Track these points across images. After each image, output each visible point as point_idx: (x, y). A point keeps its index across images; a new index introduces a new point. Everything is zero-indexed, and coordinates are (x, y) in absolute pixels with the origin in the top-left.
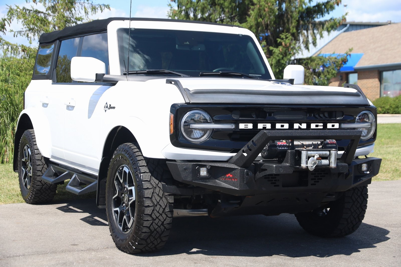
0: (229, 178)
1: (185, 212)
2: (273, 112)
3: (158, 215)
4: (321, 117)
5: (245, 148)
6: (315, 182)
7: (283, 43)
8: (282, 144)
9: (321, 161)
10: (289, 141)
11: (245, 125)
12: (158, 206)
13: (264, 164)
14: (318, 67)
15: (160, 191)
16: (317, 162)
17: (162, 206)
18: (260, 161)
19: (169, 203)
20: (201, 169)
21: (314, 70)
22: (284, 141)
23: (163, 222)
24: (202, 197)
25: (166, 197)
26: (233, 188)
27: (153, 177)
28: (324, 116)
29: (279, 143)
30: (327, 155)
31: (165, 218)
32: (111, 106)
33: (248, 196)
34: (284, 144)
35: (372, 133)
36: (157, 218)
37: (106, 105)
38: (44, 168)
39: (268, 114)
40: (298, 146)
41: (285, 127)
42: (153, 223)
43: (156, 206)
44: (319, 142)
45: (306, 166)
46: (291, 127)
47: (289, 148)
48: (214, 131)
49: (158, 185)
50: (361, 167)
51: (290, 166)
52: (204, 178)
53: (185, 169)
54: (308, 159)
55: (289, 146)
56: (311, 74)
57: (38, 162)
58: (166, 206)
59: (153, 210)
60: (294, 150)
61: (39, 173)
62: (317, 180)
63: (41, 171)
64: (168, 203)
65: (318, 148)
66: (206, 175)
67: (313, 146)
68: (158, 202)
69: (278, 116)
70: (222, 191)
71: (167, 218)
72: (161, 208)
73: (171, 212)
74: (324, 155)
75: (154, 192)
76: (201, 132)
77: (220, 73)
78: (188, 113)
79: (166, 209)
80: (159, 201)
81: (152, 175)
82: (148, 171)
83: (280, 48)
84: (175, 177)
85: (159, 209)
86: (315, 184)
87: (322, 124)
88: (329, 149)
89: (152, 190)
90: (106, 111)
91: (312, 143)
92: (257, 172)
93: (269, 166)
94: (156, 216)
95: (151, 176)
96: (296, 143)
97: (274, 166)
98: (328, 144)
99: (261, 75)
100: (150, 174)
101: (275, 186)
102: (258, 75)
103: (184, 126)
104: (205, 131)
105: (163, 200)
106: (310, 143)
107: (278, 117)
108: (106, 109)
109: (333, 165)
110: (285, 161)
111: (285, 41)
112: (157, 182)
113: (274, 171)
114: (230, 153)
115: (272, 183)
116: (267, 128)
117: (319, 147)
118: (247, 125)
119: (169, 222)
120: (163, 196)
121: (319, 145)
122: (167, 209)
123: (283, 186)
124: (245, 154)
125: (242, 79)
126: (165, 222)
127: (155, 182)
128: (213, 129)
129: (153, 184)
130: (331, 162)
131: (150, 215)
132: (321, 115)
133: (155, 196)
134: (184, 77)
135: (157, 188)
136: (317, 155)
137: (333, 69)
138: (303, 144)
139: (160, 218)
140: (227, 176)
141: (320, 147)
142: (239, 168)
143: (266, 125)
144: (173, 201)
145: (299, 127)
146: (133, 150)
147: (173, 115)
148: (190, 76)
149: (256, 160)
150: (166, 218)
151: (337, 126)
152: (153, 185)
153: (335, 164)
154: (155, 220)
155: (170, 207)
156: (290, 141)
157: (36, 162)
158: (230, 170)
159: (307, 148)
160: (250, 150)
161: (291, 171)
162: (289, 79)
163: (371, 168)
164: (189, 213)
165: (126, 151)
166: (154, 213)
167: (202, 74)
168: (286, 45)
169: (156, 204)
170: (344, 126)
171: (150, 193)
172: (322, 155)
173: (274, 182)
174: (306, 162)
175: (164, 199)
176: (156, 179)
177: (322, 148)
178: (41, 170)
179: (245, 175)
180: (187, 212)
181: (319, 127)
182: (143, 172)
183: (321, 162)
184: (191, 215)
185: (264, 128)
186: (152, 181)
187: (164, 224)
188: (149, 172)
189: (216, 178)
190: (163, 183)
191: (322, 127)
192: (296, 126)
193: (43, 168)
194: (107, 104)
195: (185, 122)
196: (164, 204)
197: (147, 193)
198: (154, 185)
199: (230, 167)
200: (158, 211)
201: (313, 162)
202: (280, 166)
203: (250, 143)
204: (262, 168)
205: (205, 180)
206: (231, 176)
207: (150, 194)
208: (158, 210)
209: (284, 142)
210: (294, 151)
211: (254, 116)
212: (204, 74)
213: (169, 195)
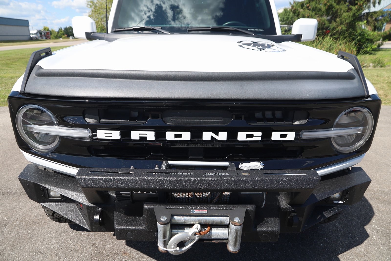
7: (359, 4)
30: (226, 223)
39: (150, 115)
45: (164, 250)
52: (55, 201)
56: (374, 20)
69: (171, 119)
83: (356, 7)
87: (260, 134)
99: (263, 30)
109: (231, 248)
111: (360, 2)
116: (148, 139)
118: (111, 133)
143: (145, 134)
145: (212, 138)
151: (291, 136)
163: (347, 196)
167: (190, 29)
168: (360, 4)
170: (307, 135)
181: (254, 139)
183: (210, 233)
185: (143, 139)
192: (207, 136)
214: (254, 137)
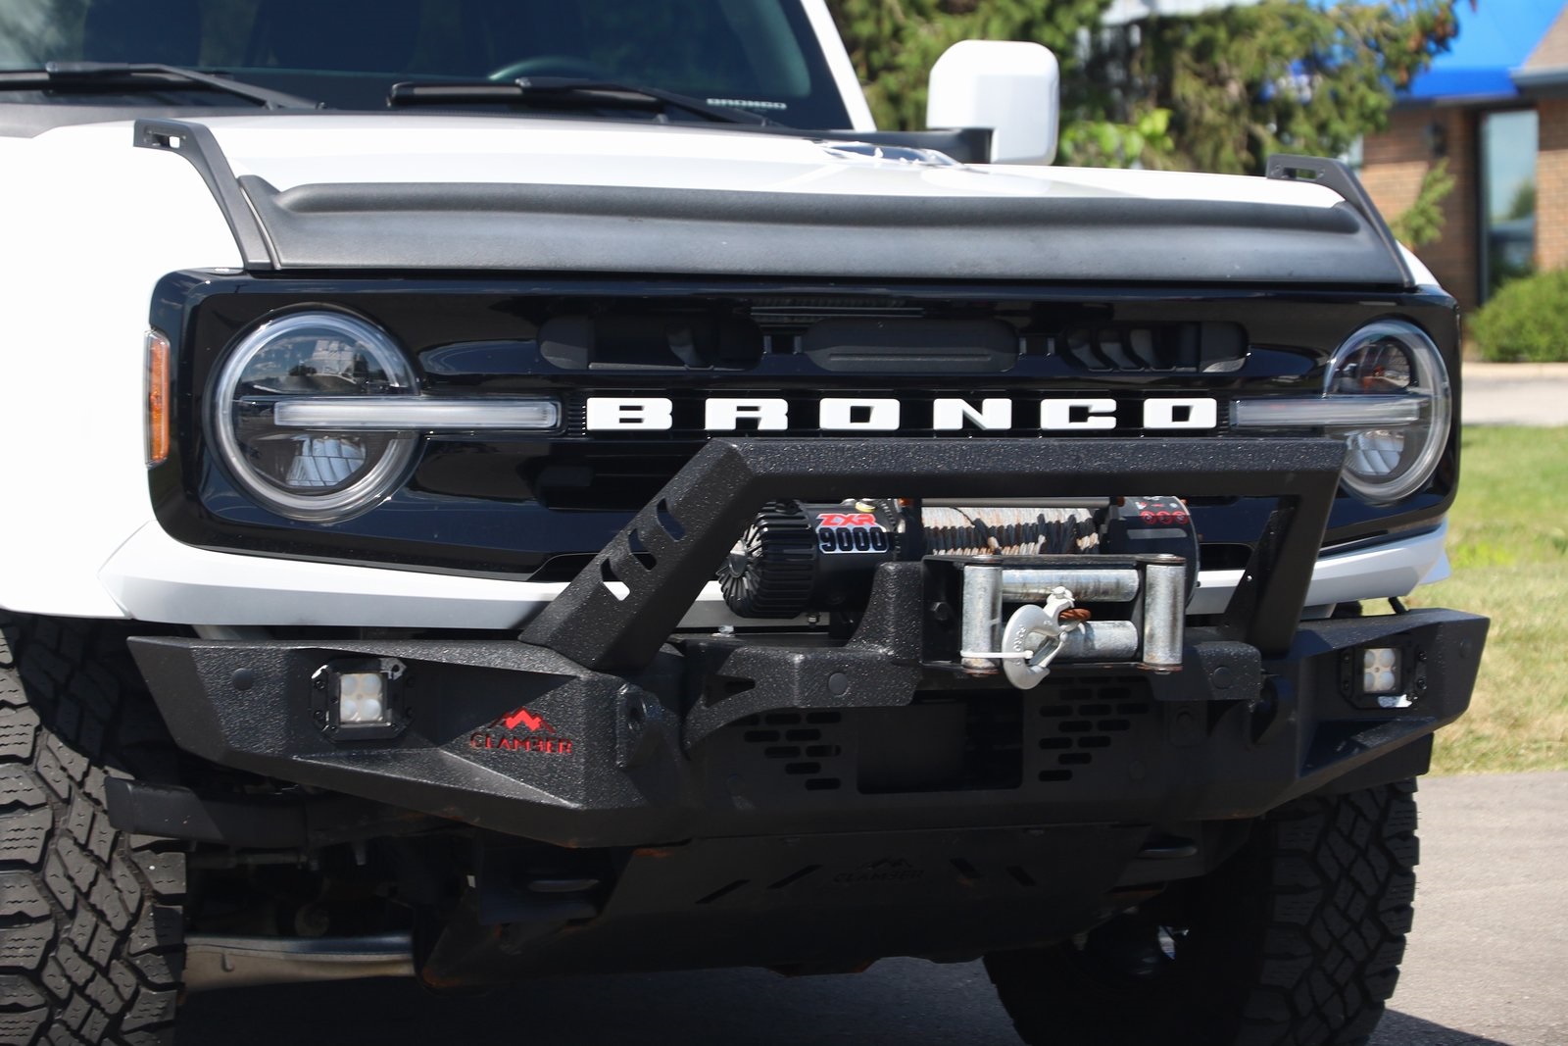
0: (523, 736)
1: (272, 955)
2: (802, 330)
3: (82, 972)
4: (1107, 362)
5: (614, 552)
6: (1063, 759)
8: (851, 527)
9: (1087, 626)
10: (891, 505)
11: (623, 408)
12: (86, 918)
13: (739, 650)
14: (1273, 67)
15: (96, 825)
16: (1063, 636)
17: (110, 917)
18: (716, 630)
19: (158, 896)
20: (348, 681)
21: (1254, 89)
22: (863, 506)
23: (116, 1020)
24: (361, 861)
25: (136, 857)
26: (547, 798)
27: (52, 736)
28: (1128, 351)
29: (830, 520)
30: (1128, 594)
31: (127, 993)
33: (645, 850)
34: (861, 522)
35: (1429, 457)
36: (78, 989)
39: (767, 340)
40: (950, 537)
41: (875, 423)
42: (50, 1021)
43: (72, 914)
44: (1083, 515)
45: (990, 660)
46: (916, 419)
47: (892, 548)
48: (429, 446)
49: (81, 784)
50: (1359, 669)
51: (893, 661)
52: (363, 740)
53: (244, 683)
54: (1006, 619)
55: (890, 540)
58: (135, 918)
59: (52, 945)
60: (919, 560)
62: (1075, 749)
64: (150, 897)
65: (1075, 549)
66: (375, 718)
67: (1042, 539)
68: (84, 889)
69: (832, 355)
70: (476, 821)
71: (143, 990)
72: (103, 926)
73: (172, 952)
74: (1106, 593)
75: (58, 832)
76: (347, 449)
77: (517, 91)
78: (263, 328)
79: (133, 935)
80: (93, 884)
81: (48, 722)
82: (19, 698)
84: (186, 737)
85: (86, 938)
86: (1065, 776)
87: (1110, 405)
88: (1138, 557)
89: (43, 819)
91: (1041, 518)
92: (697, 698)
93: (766, 663)
94: (69, 978)
95: (38, 729)
96: (935, 517)
97: (798, 658)
98: (1138, 522)
99: (783, 106)
100: (32, 718)
101: (812, 785)
102: (764, 104)
103: (237, 411)
104: (370, 441)
105: (113, 881)
106: (1028, 516)
107: (831, 359)
109: (1162, 655)
110: (864, 627)
112: (78, 763)
113: (796, 689)
114: (530, 580)
115: (792, 769)
116: (761, 427)
117: (1079, 543)
118: (639, 408)
119: (155, 1020)
120: (115, 856)
121: (1081, 530)
122: (145, 932)
123: (867, 787)
124: (619, 590)
125: (659, 124)
126: (128, 1016)
127: (63, 769)
128: (422, 432)
129: (49, 780)
130: (1152, 636)
131: (34, 976)
132: (1111, 349)
133: (63, 853)
134: (281, 110)
135: (80, 805)
136: (1059, 590)
137: (1370, 83)
138: (978, 523)
139: (99, 989)
140: (511, 722)
141: (1088, 541)
142: (584, 675)
143: (755, 409)
144: (178, 887)
145: (967, 420)
147: (165, 344)
148: (325, 108)
149: (684, 623)
150: (136, 993)
151: (1203, 413)
152: (53, 784)
153: (1172, 648)
154: (65, 1004)
155: (161, 920)
156: (898, 503)
158: (527, 687)
159: (1007, 552)
160: (649, 561)
161: (899, 692)
162: (958, 131)
163: (1421, 674)
164: (297, 962)
166: (54, 958)
167: (407, 92)
169: (69, 906)
170: (1248, 413)
171: (34, 833)
172: (1096, 591)
173: (804, 758)
174: (987, 635)
175: (120, 870)
176: (74, 744)
177: (1102, 548)
179: (621, 718)
180: (281, 956)
181: (1093, 423)
183: (1088, 638)
184: (309, 973)
185: (747, 427)
186: (44, 760)
187: (125, 1027)
188: (25, 701)
189: (442, 736)
190: (114, 773)
191: (1110, 423)
192: (948, 413)
195: (243, 388)
196: (122, 901)
197: (12, 835)
198: (55, 786)
199: (524, 667)
200: (82, 948)
201: (1037, 638)
202: (831, 662)
203: (647, 519)
204: (723, 672)
205: (374, 753)
206: (533, 724)
207: (29, 843)
208: (81, 942)
209: (861, 513)
210: (920, 565)
211: (685, 353)
212: (418, 91)
213: (156, 848)
214: (1090, 419)
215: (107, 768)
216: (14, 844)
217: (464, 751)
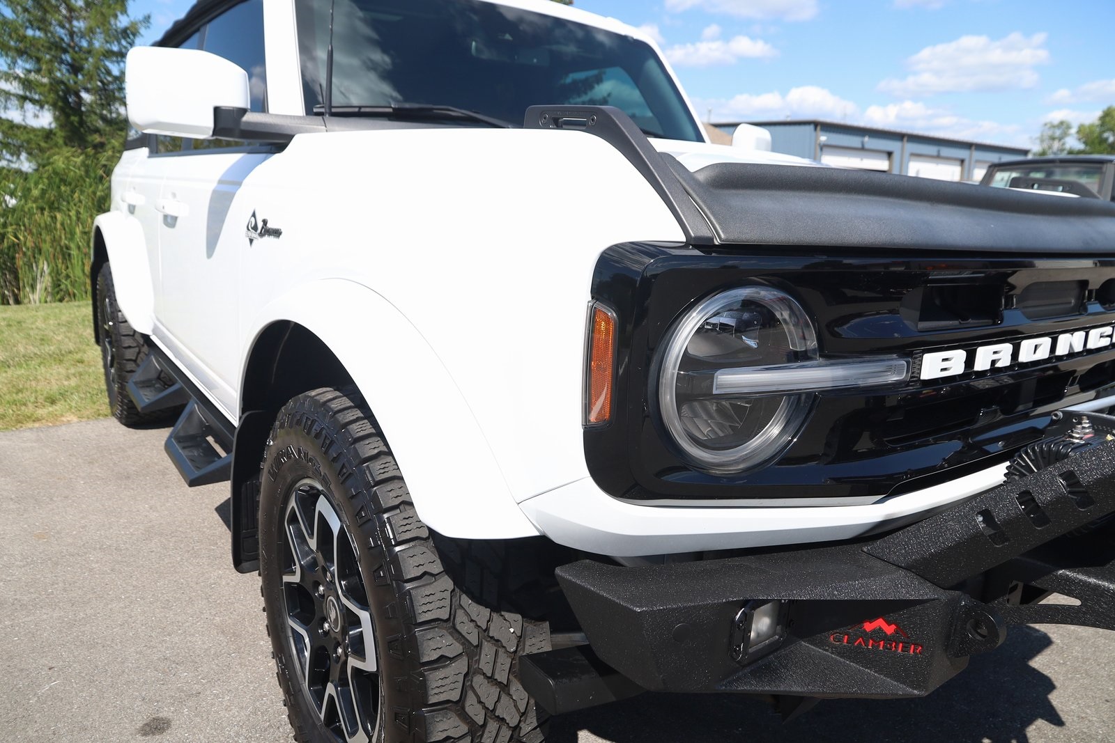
0: (878, 635)
11: (943, 361)
12: (492, 726)
26: (900, 689)
27: (464, 597)
32: (270, 225)
37: (253, 218)
38: (142, 355)
39: (1003, 300)
49: (486, 630)
52: (761, 657)
53: (682, 635)
57: (127, 341)
61: (130, 366)
63: (135, 361)
68: (491, 707)
75: (472, 672)
80: (497, 702)
81: (461, 584)
82: (437, 567)
87: (1110, 330)
89: (461, 666)
90: (251, 241)
95: (453, 590)
100: (447, 583)
103: (678, 380)
108: (254, 235)
112: (481, 613)
116: (1000, 365)
120: (511, 677)
127: (473, 621)
129: (464, 633)
133: (476, 687)
140: (868, 627)
142: (943, 596)
145: (1070, 347)
146: (357, 445)
147: (612, 315)
157: (121, 340)
165: (328, 442)
169: (481, 722)
171: (456, 678)
176: (479, 600)
178: (134, 358)
182: (413, 576)
185: (994, 366)
186: (460, 617)
188: (442, 570)
192: (1062, 344)
193: (139, 353)
194: (254, 215)
195: (685, 364)
196: (516, 707)
197: (440, 683)
198: (468, 637)
206: (890, 630)
207: (452, 686)
215: (503, 613)
216: (442, 690)
217: (821, 644)
